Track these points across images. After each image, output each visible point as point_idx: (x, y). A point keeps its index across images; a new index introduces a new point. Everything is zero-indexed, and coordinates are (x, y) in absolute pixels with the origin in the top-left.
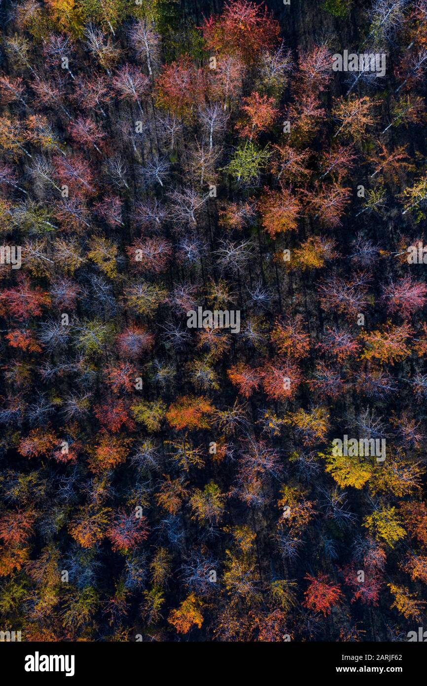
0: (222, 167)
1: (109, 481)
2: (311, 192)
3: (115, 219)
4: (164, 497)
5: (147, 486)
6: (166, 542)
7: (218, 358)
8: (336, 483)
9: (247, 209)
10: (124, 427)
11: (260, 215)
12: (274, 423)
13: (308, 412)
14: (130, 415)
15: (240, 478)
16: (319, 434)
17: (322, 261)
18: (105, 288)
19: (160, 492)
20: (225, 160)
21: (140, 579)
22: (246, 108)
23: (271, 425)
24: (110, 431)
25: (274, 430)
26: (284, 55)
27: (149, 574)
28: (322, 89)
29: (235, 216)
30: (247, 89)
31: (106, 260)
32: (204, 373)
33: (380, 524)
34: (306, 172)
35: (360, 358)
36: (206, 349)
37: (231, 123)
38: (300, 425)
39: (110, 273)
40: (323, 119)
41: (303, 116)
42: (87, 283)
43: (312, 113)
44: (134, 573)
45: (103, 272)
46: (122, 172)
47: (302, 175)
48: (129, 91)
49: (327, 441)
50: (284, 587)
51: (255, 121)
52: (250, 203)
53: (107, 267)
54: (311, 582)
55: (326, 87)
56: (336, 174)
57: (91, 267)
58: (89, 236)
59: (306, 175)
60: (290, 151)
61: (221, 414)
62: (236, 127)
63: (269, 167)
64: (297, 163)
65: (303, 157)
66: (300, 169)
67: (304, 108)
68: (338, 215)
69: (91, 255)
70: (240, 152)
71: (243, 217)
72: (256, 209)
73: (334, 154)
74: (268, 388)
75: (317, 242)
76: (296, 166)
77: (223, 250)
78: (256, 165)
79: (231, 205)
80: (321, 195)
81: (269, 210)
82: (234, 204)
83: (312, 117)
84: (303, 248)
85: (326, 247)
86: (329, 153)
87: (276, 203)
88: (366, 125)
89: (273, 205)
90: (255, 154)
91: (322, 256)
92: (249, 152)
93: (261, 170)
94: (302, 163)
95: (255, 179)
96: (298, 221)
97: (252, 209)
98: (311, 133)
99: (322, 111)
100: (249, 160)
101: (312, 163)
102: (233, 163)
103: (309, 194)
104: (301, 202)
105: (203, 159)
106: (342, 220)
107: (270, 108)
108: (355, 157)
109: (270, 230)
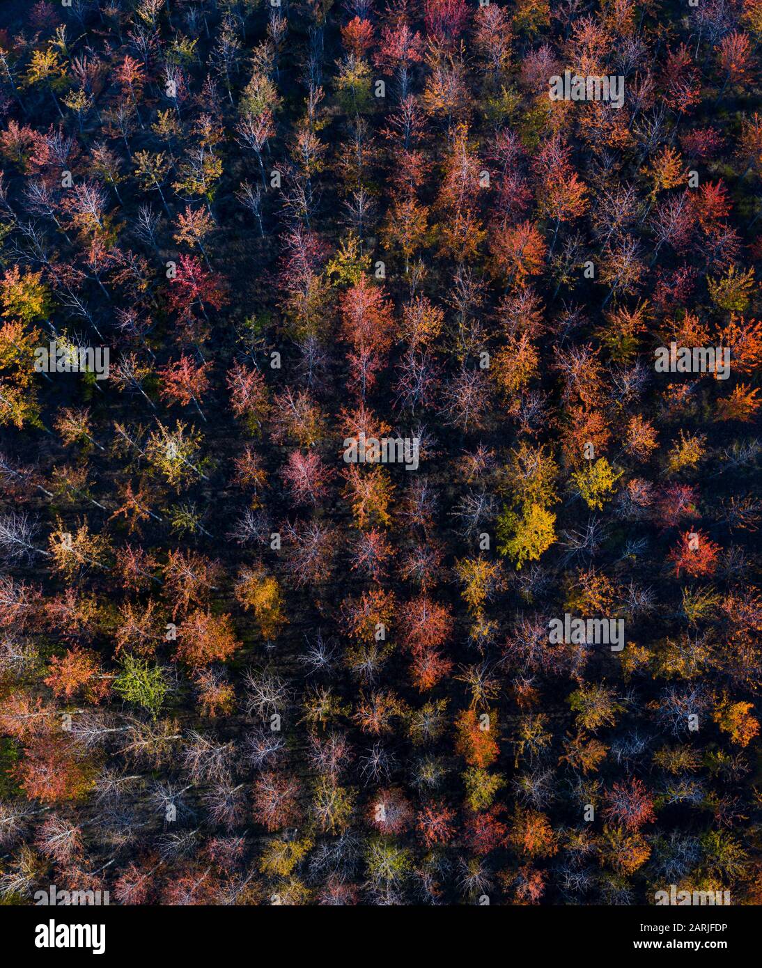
0: (151, 715)
1: (569, 830)
2: (176, 600)
3: (236, 845)
4: (587, 762)
5: (576, 784)
6: (647, 755)
7: (405, 704)
8: (551, 546)
9: (206, 681)
10: (501, 818)
11: (215, 664)
12: (482, 630)
13: (465, 585)
14: (483, 812)
15: (558, 668)
16: (492, 571)
17: (267, 580)
18: (324, 852)
19: (582, 767)
20: (141, 712)
21: (693, 785)
22: (67, 691)
23: (485, 633)
24: (505, 835)
25: (491, 629)
27: (685, 774)
28: (38, 595)
29: (216, 694)
30: (43, 690)
31: (289, 853)
32: (425, 722)
33: (594, 488)
34: (151, 608)
35: (389, 526)
36: (394, 721)
37: (93, 708)
38: (482, 595)
39: (306, 848)
40: (80, 589)
41: (75, 617)
42: (323, 873)
44: (685, 792)
45: (306, 857)
46: (177, 840)
47: (157, 609)
48: (72, 839)
49: (500, 559)
50: (692, 602)
51: (87, 675)
52: (197, 677)
53: (298, 851)
54: (683, 570)
55: (36, 589)
56: (153, 570)
57: (301, 871)
58: (262, 875)
59: (155, 607)
60: (122, 631)
61: (477, 696)
62: (96, 701)
63: (147, 655)
64: (139, 620)
65: (130, 614)
66: (147, 615)
67: (64, 615)
68: (206, 564)
69: (285, 873)
70: (130, 694)
71: (217, 685)
72: (204, 669)
73: (126, 573)
74: (437, 640)
75: (242, 589)
76: (143, 621)
77: (261, 709)
78: (145, 674)
79: (202, 702)
80: (179, 588)
81: (203, 652)
82: (201, 697)
83: (77, 604)
84: (252, 606)
85: (249, 577)
86: (125, 580)
87: (194, 644)
88: (89, 533)
89: (196, 648)
90: (130, 676)
91: (262, 581)
92: (128, 684)
93: (151, 665)
94: (139, 613)
95: (163, 672)
96: (216, 613)
97: (203, 673)
98: (99, 603)
99: (69, 592)
100: (139, 683)
101: (139, 600)
102: (145, 703)
103: (179, 602)
104: (191, 611)
105: (142, 743)
106: (212, 559)
107: (66, 661)
108: (129, 546)
109: (230, 649)
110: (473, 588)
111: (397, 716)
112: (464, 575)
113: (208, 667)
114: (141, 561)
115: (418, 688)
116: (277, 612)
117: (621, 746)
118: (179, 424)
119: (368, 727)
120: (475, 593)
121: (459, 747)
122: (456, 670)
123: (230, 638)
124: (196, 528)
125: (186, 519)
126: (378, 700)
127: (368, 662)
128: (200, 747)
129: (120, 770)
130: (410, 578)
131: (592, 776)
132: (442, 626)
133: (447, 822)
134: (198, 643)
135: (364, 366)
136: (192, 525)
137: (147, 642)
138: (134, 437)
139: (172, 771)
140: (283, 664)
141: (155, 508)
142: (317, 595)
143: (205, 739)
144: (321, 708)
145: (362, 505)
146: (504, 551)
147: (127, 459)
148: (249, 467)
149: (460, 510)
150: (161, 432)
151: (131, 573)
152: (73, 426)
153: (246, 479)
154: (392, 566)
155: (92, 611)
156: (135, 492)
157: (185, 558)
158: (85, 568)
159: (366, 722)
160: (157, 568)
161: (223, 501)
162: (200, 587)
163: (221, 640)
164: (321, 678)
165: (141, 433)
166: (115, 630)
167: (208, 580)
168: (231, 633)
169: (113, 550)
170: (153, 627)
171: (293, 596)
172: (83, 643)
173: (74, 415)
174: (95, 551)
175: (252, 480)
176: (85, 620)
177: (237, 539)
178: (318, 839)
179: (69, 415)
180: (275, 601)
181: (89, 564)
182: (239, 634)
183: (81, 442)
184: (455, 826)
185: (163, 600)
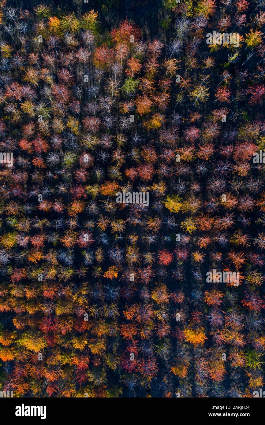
0: (120, 87)
1: (77, 220)
3: (78, 110)
5: (93, 221)
7: (121, 166)
9: (130, 104)
10: (83, 196)
11: (135, 107)
13: (157, 184)
14: (85, 190)
16: (162, 192)
17: (161, 123)
18: (74, 138)
19: (99, 222)
20: (121, 84)
22: (129, 64)
24: (77, 198)
26: (143, 43)
28: (158, 56)
29: (126, 107)
30: (130, 56)
31: (74, 127)
32: (115, 172)
34: (153, 88)
37: (123, 70)
38: (154, 190)
39: (76, 132)
40: (159, 68)
41: (151, 66)
42: (66, 137)
43: (155, 65)
45: (73, 132)
47: (152, 90)
48: (82, 59)
51: (133, 69)
52: (132, 102)
53: (75, 129)
54: (160, 253)
55: (159, 55)
57: (67, 130)
58: (67, 117)
60: (146, 80)
62: (126, 72)
63: (139, 87)
64: (149, 85)
65: (152, 82)
66: (151, 87)
67: (151, 64)
68: (166, 105)
69: (68, 125)
70: (127, 81)
71: (129, 108)
72: (134, 104)
73: (163, 81)
74: (141, 175)
75: (158, 115)
76: (149, 86)
77: (121, 120)
78: (133, 86)
79: (124, 103)
80: (159, 97)
81: (139, 104)
82: (125, 102)
83: (155, 67)
84: (153, 118)
85: (161, 117)
86: (162, 81)
87: (142, 101)
88: (176, 70)
89: (141, 102)
90: (133, 82)
91: (160, 121)
92: (130, 81)
93: (136, 88)
94: (152, 85)
95: (133, 92)
96: (151, 108)
97: (133, 104)
98: (155, 73)
99: (158, 65)
100: (131, 84)
101: (156, 85)
102: (124, 86)
103: (154, 97)
104: (152, 100)
105: (113, 85)
106: (168, 107)
107: (138, 64)
108: (171, 82)
109: (140, 112)
110: (156, 186)
111: (117, 163)
112: (161, 183)
113: (135, 105)
114: (167, 86)
115: (126, 170)
116: (151, 127)
117: (104, 236)
118: (208, 94)
119: (115, 153)
120: (155, 187)
121: (107, 182)
122: (131, 182)
123: (144, 112)
124: (177, 102)
125: (180, 98)
126: (123, 157)
127: (135, 154)
128: (111, 101)
129: (104, 77)
130: (160, 167)
131: (96, 225)
132: (145, 177)
133: (82, 179)
134: (142, 102)
135: (228, 150)
136: (178, 100)
137: (143, 87)
138: (206, 81)
139: (103, 92)
140: (134, 130)
141: (184, 89)
142: (156, 140)
143: (113, 103)
144: (121, 139)
145: (182, 151)
146: (168, 197)
147: (199, 79)
148: (196, 117)
149: (181, 182)
150: (205, 89)
151: (164, 83)
152: (209, 62)
153: (192, 116)
154: (164, 161)
155: (152, 71)
156: (188, 83)
157: (168, 98)
158: (165, 69)
159: (116, 153)
160: (165, 90)
161: (186, 110)
162: (159, 103)
163: (143, 109)
164: (130, 140)
165: (207, 83)
166: (147, 78)
167: (161, 105)
168: (145, 112)
169: (171, 77)
170: (147, 89)
171: (155, 133)
172: (143, 69)
173: (213, 62)
174: (171, 72)
175: (192, 118)
176: (150, 69)
177: (173, 114)
178: (78, 136)
179: (213, 61)
180: (154, 126)
181: (167, 70)
182: (144, 115)
183: (205, 65)
184: (80, 181)
185: (155, 92)
